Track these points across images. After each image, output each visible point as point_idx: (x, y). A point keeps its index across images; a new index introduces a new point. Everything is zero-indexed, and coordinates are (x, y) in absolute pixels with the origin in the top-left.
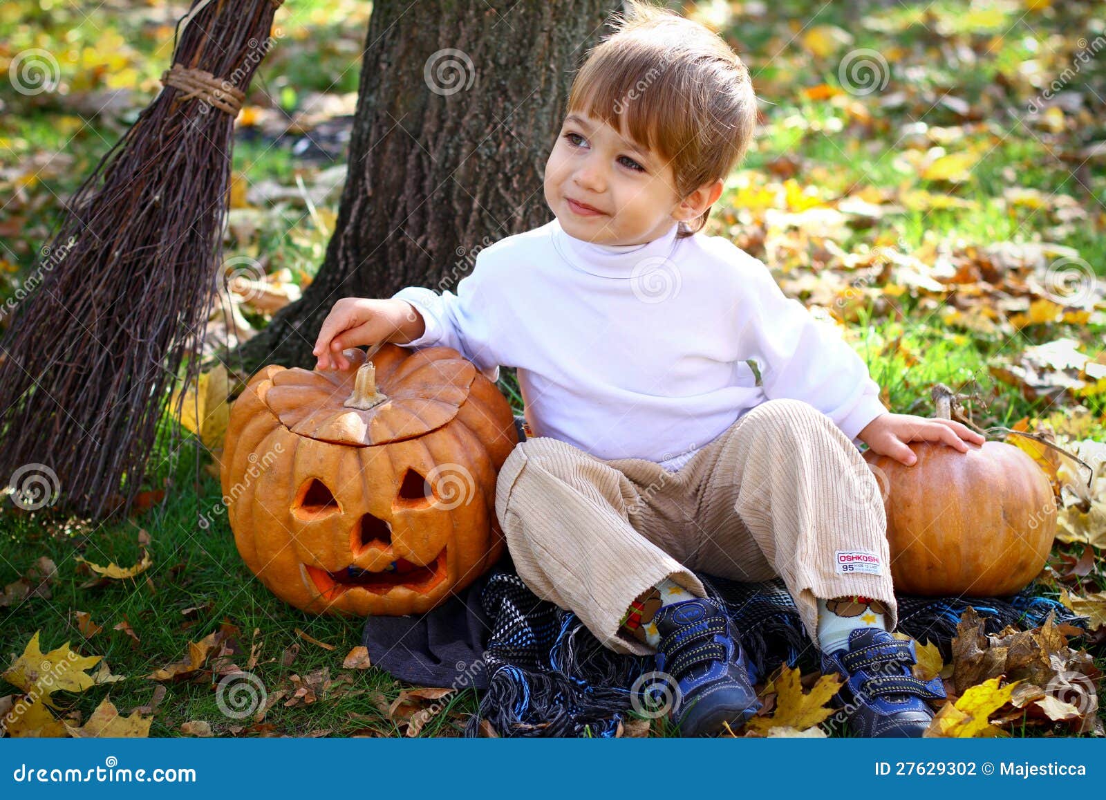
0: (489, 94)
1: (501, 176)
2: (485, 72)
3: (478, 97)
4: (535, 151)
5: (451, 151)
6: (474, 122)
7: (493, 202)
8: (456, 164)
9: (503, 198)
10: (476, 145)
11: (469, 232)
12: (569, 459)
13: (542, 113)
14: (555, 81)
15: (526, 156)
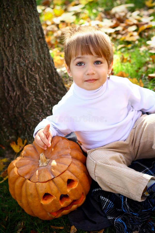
0: (18, 50)
1: (29, 69)
2: (15, 45)
3: (16, 52)
4: (35, 59)
5: (14, 68)
6: (17, 58)
7: (30, 76)
8: (16, 71)
9: (32, 74)
10: (20, 64)
11: (26, 86)
12: (106, 157)
13: (33, 49)
14: (33, 39)
15: (33, 61)
